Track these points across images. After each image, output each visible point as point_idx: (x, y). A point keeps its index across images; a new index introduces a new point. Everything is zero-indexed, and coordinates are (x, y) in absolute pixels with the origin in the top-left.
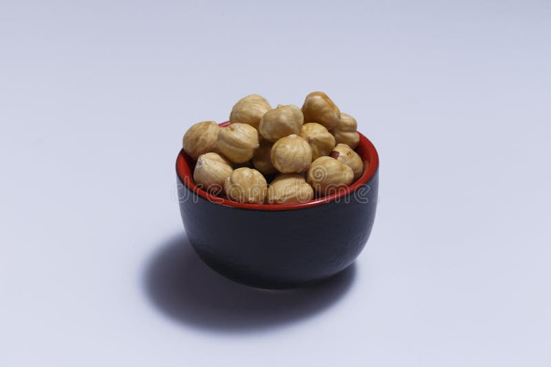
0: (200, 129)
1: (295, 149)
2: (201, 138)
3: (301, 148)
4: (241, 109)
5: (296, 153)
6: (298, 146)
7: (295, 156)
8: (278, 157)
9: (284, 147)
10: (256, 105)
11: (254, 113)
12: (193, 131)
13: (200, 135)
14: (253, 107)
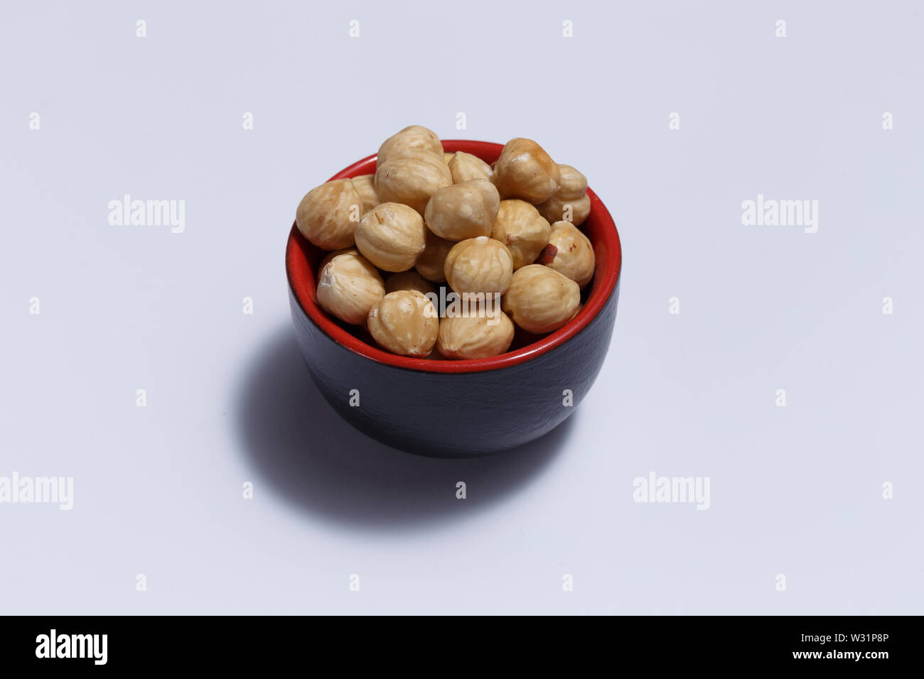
0: (326, 201)
1: (486, 267)
2: (328, 218)
3: (495, 264)
4: (394, 172)
5: (487, 273)
6: (491, 261)
7: (485, 278)
8: (457, 279)
9: (467, 262)
10: (420, 167)
11: (417, 184)
12: (314, 204)
13: (326, 213)
14: (415, 173)
